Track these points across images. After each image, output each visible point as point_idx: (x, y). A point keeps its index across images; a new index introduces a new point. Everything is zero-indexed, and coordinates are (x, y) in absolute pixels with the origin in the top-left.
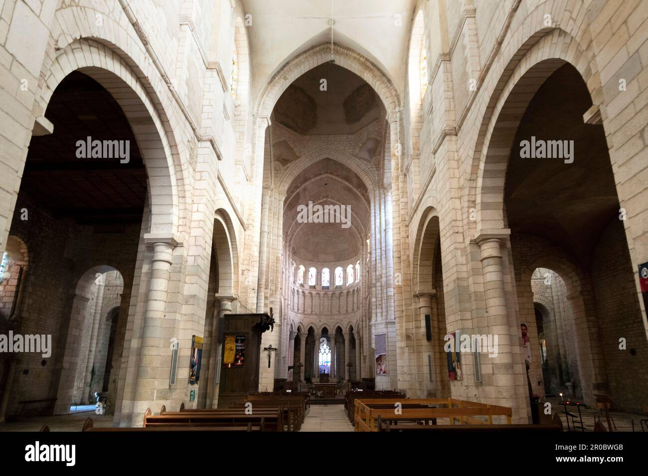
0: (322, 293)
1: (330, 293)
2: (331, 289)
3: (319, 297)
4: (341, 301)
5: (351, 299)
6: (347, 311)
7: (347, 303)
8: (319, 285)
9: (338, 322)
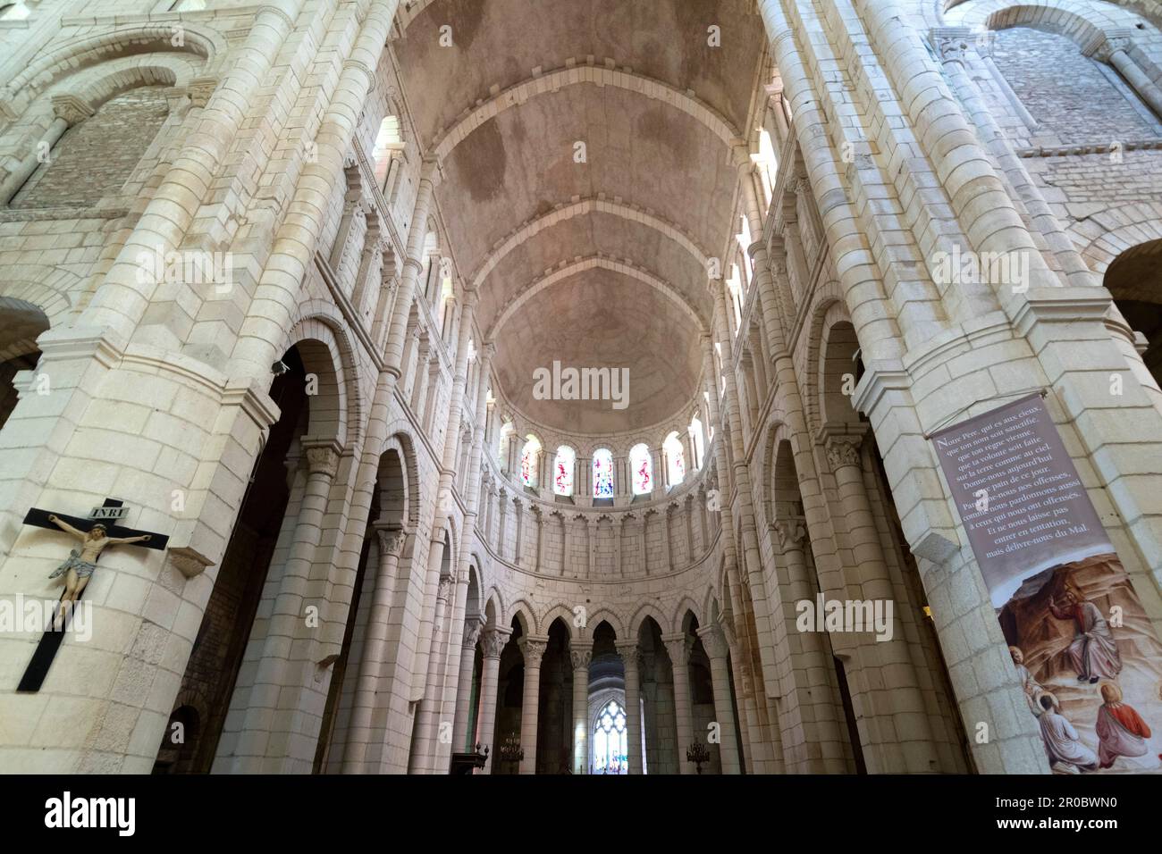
0: (593, 517)
1: (617, 517)
2: (619, 504)
3: (586, 528)
4: (652, 537)
5: (684, 528)
6: (672, 567)
7: (670, 543)
8: (584, 494)
9: (645, 605)
